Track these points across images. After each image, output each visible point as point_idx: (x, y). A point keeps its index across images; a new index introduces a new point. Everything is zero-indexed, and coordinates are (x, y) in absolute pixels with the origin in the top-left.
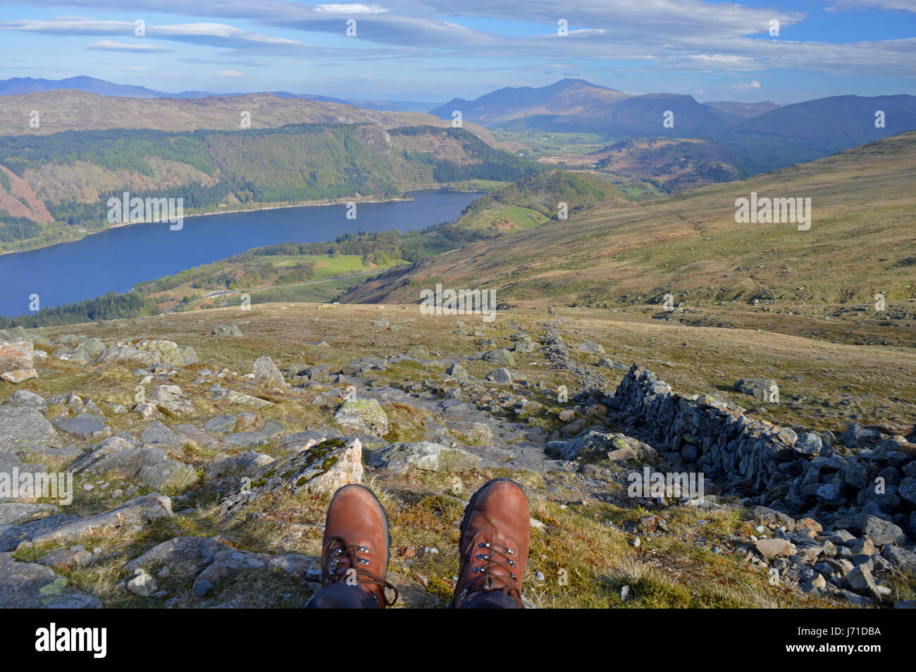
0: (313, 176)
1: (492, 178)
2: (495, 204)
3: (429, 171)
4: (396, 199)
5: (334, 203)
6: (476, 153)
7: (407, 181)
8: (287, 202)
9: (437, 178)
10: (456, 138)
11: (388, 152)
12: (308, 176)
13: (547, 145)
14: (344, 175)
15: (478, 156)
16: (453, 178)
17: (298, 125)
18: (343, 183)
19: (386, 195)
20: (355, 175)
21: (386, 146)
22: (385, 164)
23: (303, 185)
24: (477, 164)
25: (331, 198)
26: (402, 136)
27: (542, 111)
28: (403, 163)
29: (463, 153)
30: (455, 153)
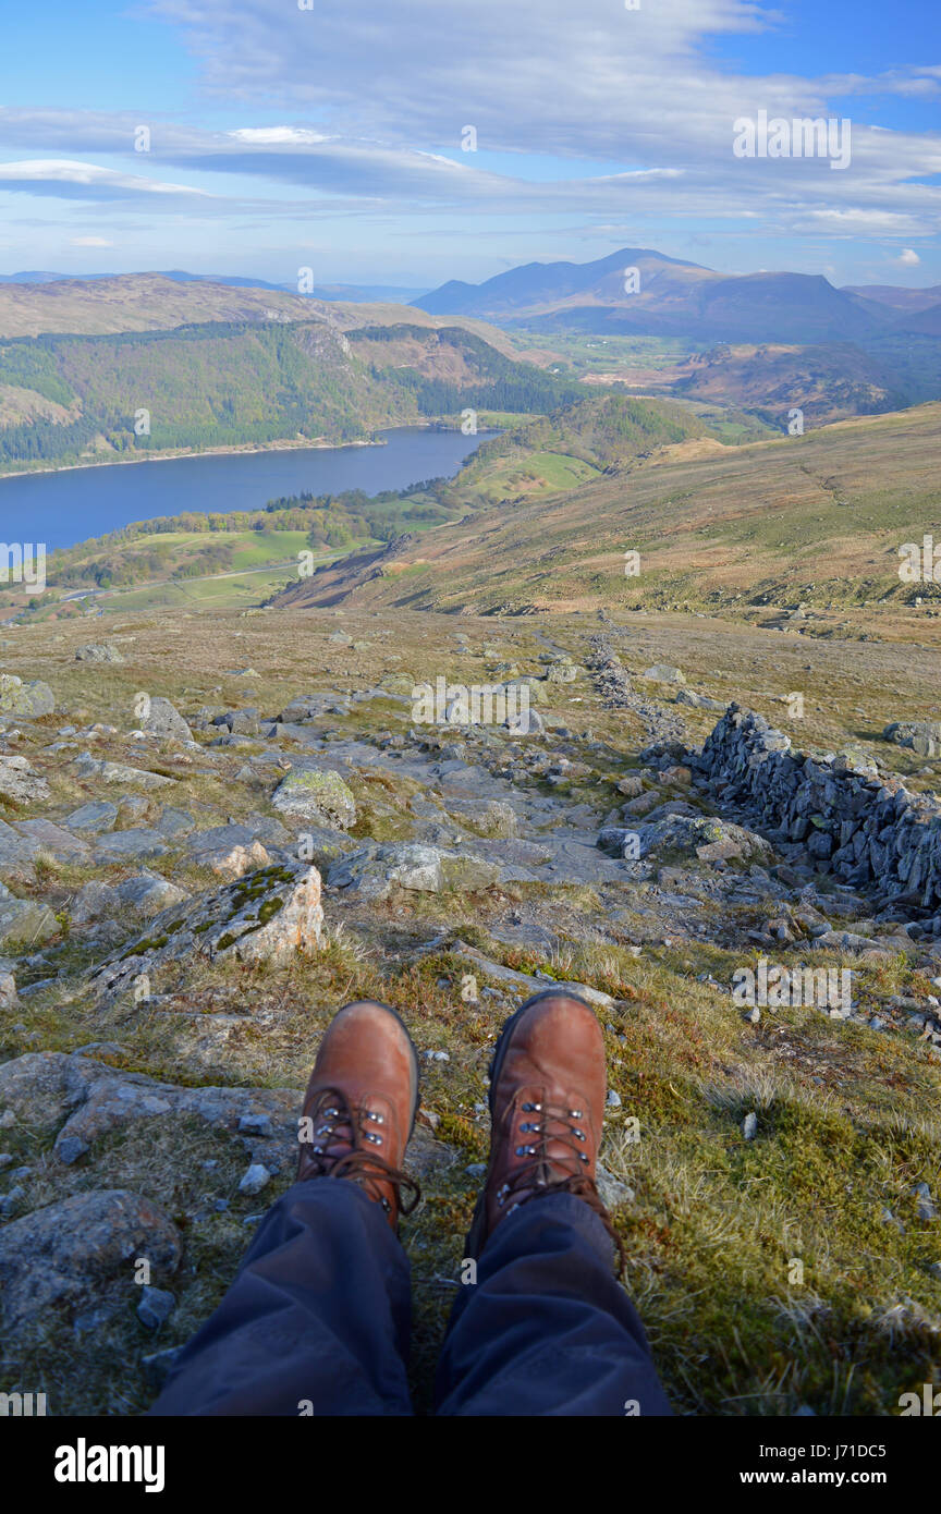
0: (229, 406)
1: (510, 409)
2: (515, 449)
3: (411, 397)
4: (361, 443)
5: (262, 450)
6: (485, 369)
7: (377, 413)
8: (189, 449)
9: (425, 410)
10: (454, 344)
11: (345, 368)
12: (220, 407)
13: (596, 355)
14: (277, 405)
15: (488, 373)
16: (448, 408)
17: (204, 325)
18: (277, 417)
19: (344, 436)
20: (295, 404)
21: (342, 358)
22: (342, 386)
23: (214, 422)
24: (486, 387)
25: (257, 440)
26: (368, 341)
27: (587, 300)
28: (370, 384)
29: (465, 368)
30: (452, 368)
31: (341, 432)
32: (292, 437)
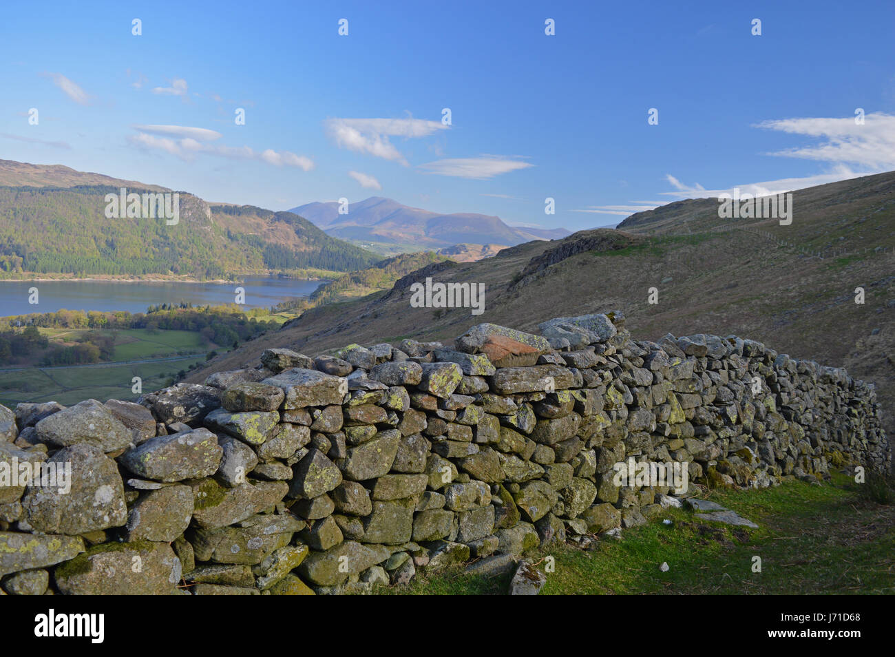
0: (112, 245)
1: (332, 268)
3: (258, 254)
4: (222, 281)
5: (137, 280)
6: (312, 240)
7: (232, 263)
8: (72, 274)
9: (269, 263)
10: (288, 222)
11: (208, 228)
12: (103, 245)
14: (152, 247)
15: (314, 243)
16: (287, 265)
17: (95, 187)
18: (152, 256)
19: (208, 274)
20: (167, 249)
21: (206, 221)
22: (205, 241)
23: (97, 255)
24: (313, 252)
25: (133, 273)
26: (223, 214)
28: (226, 243)
29: (297, 238)
30: (287, 237)
31: (205, 271)
32: (165, 273)
